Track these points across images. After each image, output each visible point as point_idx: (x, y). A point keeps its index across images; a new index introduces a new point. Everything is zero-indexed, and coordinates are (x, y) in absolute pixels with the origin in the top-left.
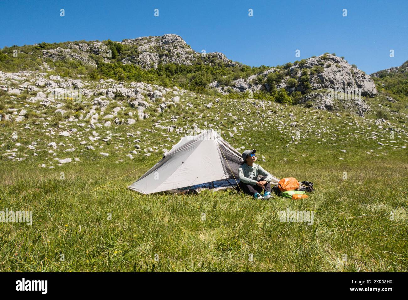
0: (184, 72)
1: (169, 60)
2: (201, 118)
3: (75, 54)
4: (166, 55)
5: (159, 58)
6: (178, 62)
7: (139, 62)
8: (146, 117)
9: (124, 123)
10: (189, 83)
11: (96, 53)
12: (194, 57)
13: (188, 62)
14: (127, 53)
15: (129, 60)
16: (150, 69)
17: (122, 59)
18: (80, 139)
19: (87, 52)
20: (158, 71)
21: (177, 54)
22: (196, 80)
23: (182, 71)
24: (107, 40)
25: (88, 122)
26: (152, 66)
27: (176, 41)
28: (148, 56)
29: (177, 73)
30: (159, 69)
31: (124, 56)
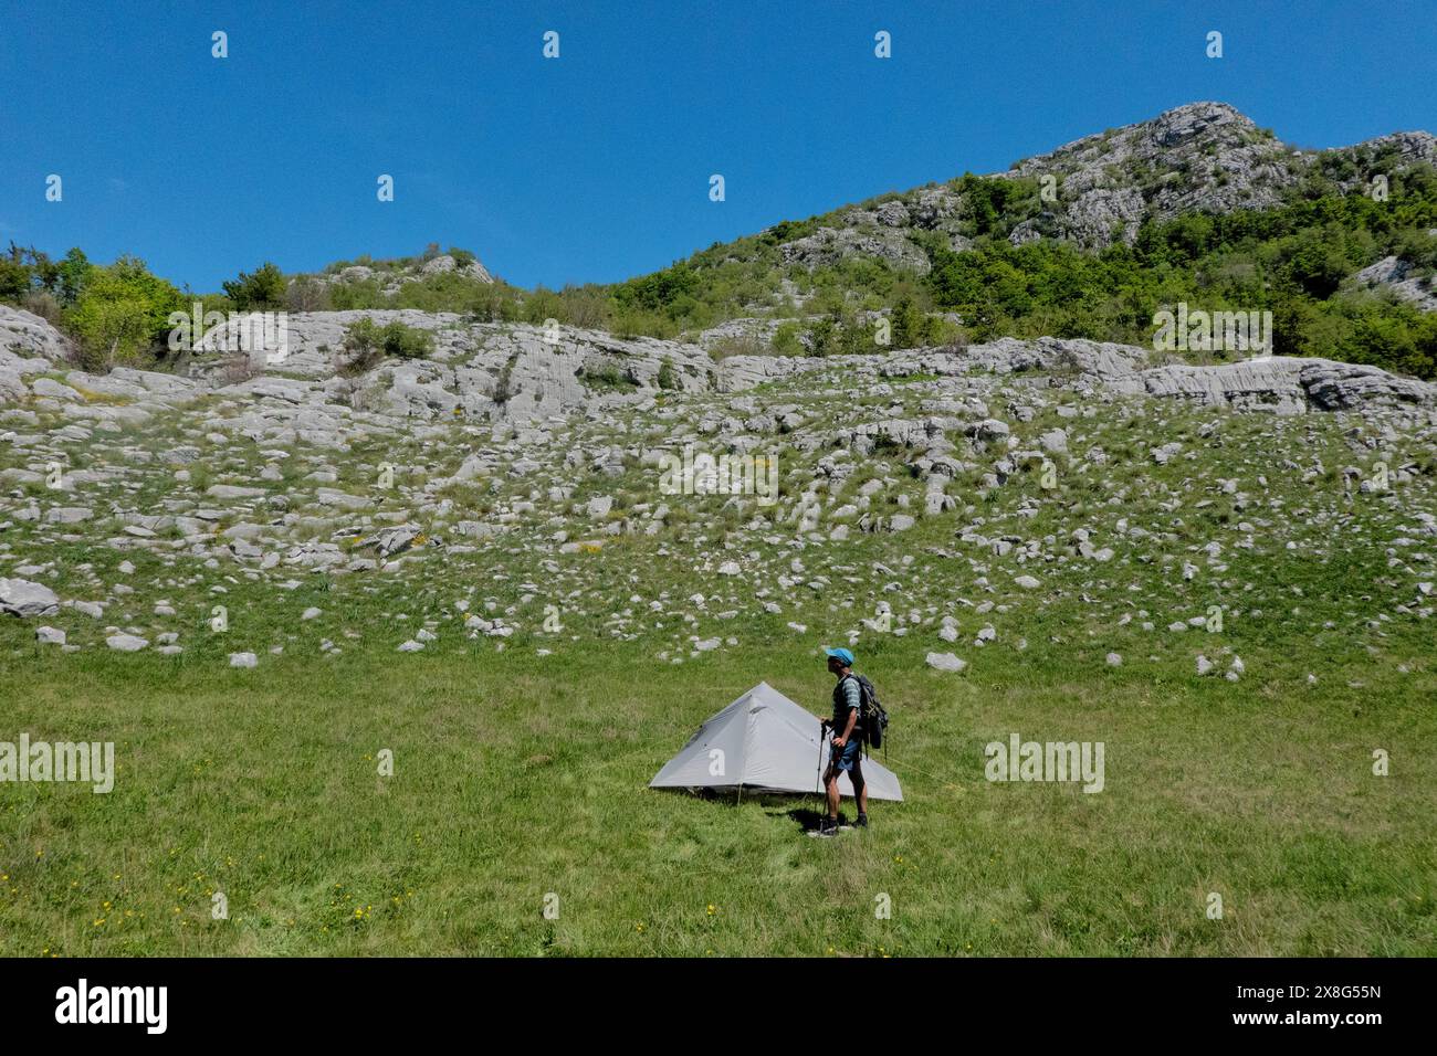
0: (1248, 240)
1: (1184, 203)
2: (1119, 502)
3: (865, 240)
4: (1172, 186)
5: (1143, 203)
6: (1222, 205)
7: (1069, 229)
8: (948, 505)
9: (883, 526)
10: (1266, 279)
11: (928, 224)
12: (1291, 171)
13: (1267, 195)
14: (1026, 207)
15: (1035, 228)
16: (1110, 247)
17: (1010, 230)
18: (758, 582)
19: (901, 226)
20: (1140, 251)
21: (1216, 174)
22: (1298, 265)
23: (1236, 234)
24: (962, 175)
25: (792, 529)
26: (1116, 237)
27: (1210, 127)
28: (1101, 203)
29: (1218, 245)
30: (1145, 244)
31: (1018, 219)
